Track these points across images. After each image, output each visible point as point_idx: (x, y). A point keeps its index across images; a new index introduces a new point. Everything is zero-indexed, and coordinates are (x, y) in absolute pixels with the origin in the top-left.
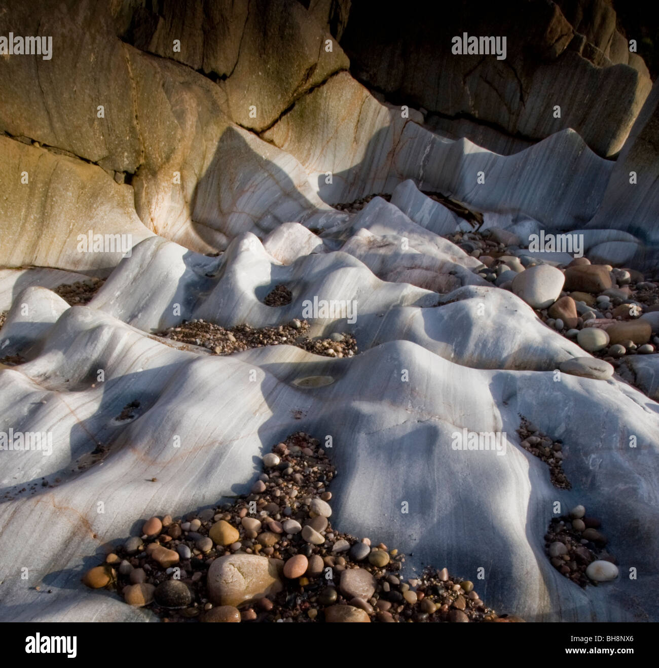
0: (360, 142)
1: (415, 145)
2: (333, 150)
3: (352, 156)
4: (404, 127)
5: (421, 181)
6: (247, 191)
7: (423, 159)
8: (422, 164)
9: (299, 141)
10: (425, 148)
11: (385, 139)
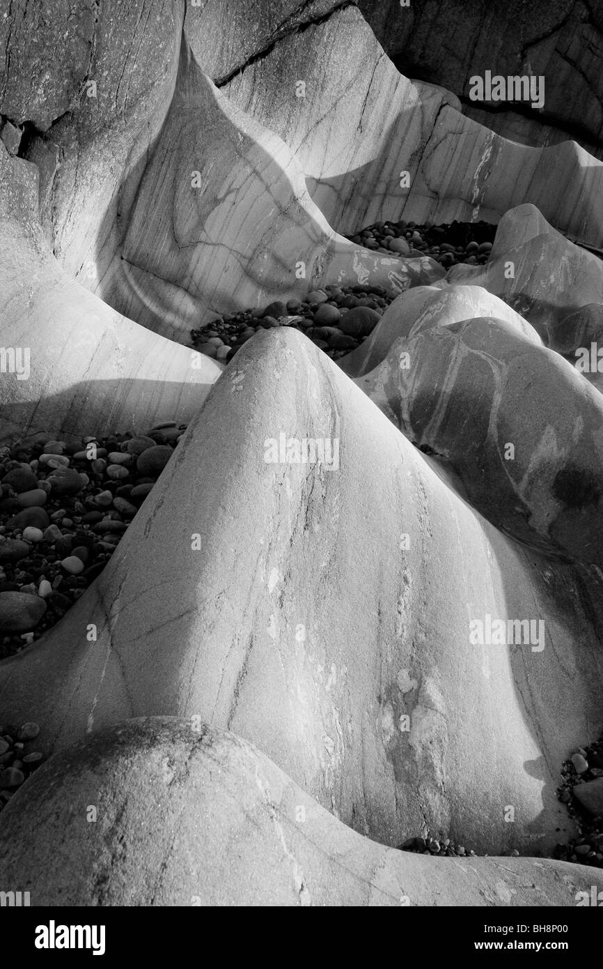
0: (367, 131)
1: (460, 146)
2: (325, 137)
3: (352, 153)
4: (438, 114)
5: (475, 205)
6: (223, 199)
7: (478, 169)
8: (476, 177)
9: (268, 115)
10: (482, 151)
11: (407, 129)
